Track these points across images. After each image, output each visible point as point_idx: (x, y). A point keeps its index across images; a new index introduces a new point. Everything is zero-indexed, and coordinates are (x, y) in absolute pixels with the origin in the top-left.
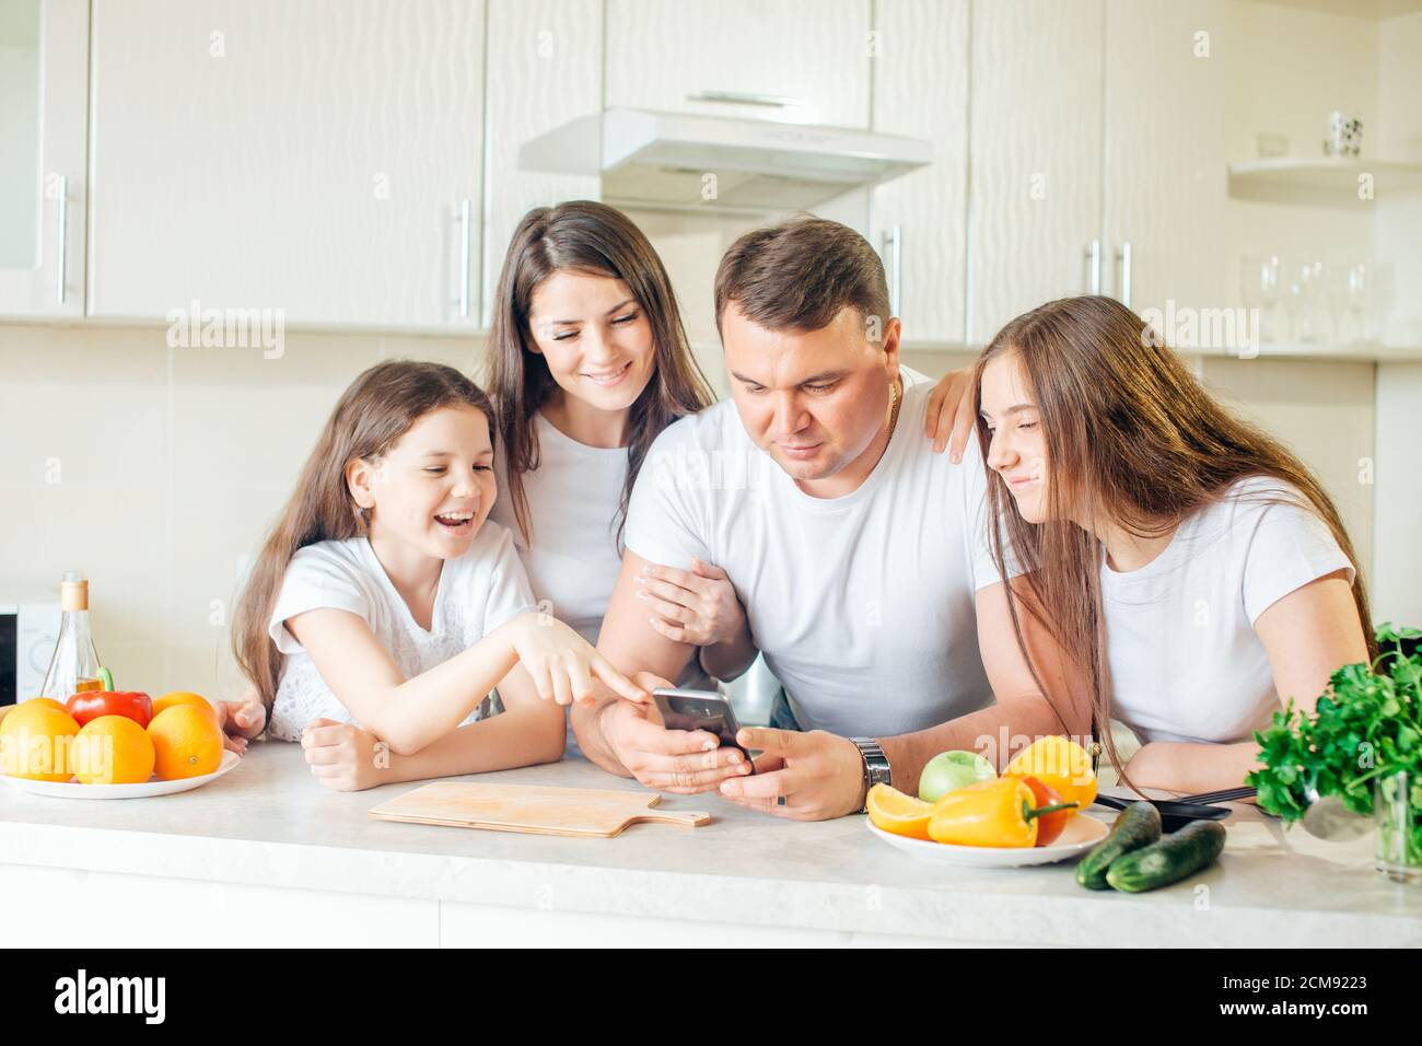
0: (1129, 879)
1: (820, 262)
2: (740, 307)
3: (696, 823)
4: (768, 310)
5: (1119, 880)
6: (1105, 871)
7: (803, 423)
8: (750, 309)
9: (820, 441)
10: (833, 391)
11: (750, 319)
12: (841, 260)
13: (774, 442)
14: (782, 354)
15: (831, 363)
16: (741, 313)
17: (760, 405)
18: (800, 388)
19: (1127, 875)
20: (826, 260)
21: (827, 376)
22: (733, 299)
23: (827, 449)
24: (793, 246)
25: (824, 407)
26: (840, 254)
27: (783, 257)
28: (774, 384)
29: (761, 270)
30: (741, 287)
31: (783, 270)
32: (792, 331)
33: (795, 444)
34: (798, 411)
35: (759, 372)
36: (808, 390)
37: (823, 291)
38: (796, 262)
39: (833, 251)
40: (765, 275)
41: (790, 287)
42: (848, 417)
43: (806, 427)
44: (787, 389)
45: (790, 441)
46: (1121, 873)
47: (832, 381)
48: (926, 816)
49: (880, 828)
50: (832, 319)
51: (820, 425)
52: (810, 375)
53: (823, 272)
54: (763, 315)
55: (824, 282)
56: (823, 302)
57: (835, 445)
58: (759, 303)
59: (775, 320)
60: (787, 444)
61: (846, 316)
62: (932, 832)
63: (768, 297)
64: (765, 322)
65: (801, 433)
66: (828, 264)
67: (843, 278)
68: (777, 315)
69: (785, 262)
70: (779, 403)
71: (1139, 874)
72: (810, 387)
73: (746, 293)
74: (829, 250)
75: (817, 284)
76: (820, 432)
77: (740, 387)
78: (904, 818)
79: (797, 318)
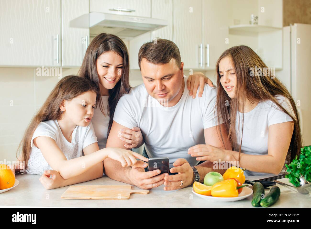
0: (266, 204)
1: (165, 48)
2: (147, 59)
3: (147, 193)
4: (154, 59)
5: (264, 204)
6: (260, 202)
7: (163, 88)
8: (149, 59)
9: (167, 92)
10: (170, 79)
11: (149, 62)
12: (170, 47)
13: (155, 93)
14: (158, 70)
15: (170, 72)
16: (147, 61)
17: (151, 85)
18: (162, 79)
19: (265, 203)
20: (167, 47)
21: (169, 75)
22: (144, 58)
23: (169, 94)
24: (158, 44)
25: (168, 84)
26: (170, 45)
27: (156, 47)
28: (156, 78)
29: (151, 50)
30: (147, 54)
31: (157, 50)
32: (161, 64)
33: (161, 93)
34: (162, 85)
35: (152, 75)
36: (163, 79)
37: (167, 54)
38: (159, 47)
39: (168, 45)
40: (152, 51)
41: (159, 53)
42: (174, 86)
43: (164, 89)
44: (159, 79)
45: (160, 93)
46: (264, 203)
47: (170, 76)
48: (210, 190)
49: (198, 193)
50: (169, 61)
51: (167, 88)
52: (165, 75)
53: (167, 50)
54: (153, 60)
55: (167, 52)
56: (167, 57)
57: (171, 93)
58: (152, 58)
59: (155, 62)
60: (159, 93)
61: (172, 61)
62: (212, 194)
63: (154, 56)
64: (153, 62)
65: (163, 90)
66: (167, 48)
67: (171, 51)
68: (156, 60)
69: (157, 48)
70: (157, 83)
71: (268, 203)
72: (164, 79)
73: (148, 56)
74: (167, 45)
75: (166, 52)
76: (167, 90)
77: (146, 80)
78: (204, 191)
79: (161, 61)
